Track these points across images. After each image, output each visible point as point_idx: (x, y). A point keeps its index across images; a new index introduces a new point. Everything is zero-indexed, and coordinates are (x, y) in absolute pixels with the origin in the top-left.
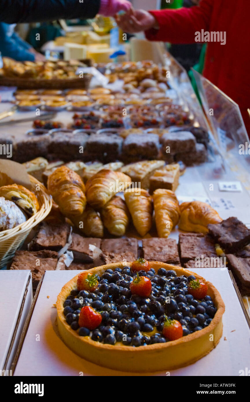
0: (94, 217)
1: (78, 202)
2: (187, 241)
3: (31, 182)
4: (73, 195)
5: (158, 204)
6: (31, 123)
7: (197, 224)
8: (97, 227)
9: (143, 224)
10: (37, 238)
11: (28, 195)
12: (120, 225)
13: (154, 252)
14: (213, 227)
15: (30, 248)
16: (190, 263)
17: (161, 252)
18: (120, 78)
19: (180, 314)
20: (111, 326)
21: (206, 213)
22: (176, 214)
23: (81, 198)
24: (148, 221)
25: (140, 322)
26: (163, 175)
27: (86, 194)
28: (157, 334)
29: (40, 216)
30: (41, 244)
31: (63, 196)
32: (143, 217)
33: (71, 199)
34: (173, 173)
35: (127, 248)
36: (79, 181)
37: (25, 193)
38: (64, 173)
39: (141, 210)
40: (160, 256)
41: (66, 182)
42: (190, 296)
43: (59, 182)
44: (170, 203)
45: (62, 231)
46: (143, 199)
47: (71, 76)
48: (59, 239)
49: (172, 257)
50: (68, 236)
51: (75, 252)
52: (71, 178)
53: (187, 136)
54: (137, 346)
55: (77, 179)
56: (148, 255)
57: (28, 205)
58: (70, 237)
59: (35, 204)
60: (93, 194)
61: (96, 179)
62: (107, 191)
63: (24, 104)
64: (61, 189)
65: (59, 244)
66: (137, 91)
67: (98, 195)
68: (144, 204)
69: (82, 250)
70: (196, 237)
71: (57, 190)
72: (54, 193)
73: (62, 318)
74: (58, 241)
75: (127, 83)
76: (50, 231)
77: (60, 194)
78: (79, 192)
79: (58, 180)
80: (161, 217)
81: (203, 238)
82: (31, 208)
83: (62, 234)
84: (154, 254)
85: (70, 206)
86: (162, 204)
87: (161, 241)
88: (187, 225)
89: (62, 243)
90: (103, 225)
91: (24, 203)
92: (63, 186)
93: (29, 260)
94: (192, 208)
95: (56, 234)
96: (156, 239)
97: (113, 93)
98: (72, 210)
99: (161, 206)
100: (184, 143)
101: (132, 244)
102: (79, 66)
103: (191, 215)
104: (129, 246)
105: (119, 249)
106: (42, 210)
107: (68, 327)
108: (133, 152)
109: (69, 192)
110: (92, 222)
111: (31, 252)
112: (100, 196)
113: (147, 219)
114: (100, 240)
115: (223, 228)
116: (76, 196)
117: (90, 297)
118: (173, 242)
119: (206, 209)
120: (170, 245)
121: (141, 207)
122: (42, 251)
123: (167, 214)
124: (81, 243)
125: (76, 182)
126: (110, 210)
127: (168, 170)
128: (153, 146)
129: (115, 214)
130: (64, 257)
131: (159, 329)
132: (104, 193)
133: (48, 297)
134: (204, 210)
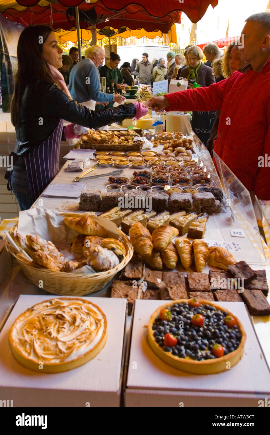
0: (157, 257)
1: (149, 249)
2: (214, 275)
3: (119, 233)
4: (146, 245)
5: (197, 250)
6: (107, 178)
7: (220, 263)
8: (159, 264)
9: (187, 263)
10: (125, 272)
11: (120, 246)
12: (173, 262)
13: (196, 283)
14: (231, 267)
15: (121, 278)
16: (218, 292)
17: (199, 283)
18: (161, 144)
19: (221, 340)
20: (182, 346)
21: (226, 256)
22: (207, 257)
23: (150, 246)
24: (190, 260)
25: (199, 345)
26: (197, 226)
27: (153, 242)
28: (209, 353)
29: (127, 259)
30: (128, 276)
31: (140, 245)
32: (187, 258)
33: (145, 247)
34: (203, 225)
35: (179, 280)
36: (149, 234)
37: (119, 245)
38: (140, 229)
39: (186, 253)
40: (199, 286)
41: (141, 235)
42: (226, 326)
43: (137, 235)
44: (203, 249)
45: (139, 267)
46: (187, 245)
47: (131, 143)
48: (137, 273)
49: (207, 287)
50: (143, 270)
51: (148, 282)
52: (144, 233)
53: (210, 196)
54: (199, 360)
55: (148, 234)
56: (192, 285)
57: (121, 253)
58: (144, 271)
59: (124, 252)
60: (157, 243)
61: (159, 233)
62: (166, 241)
63: (102, 162)
64: (138, 240)
65: (138, 276)
66: (173, 155)
67: (160, 244)
68: (188, 249)
69: (152, 281)
70: (220, 273)
71: (136, 240)
72: (134, 242)
73: (153, 338)
74: (137, 274)
75: (166, 149)
76: (131, 267)
77: (138, 243)
78: (149, 242)
79: (136, 234)
80: (198, 259)
81: (224, 273)
82: (122, 255)
83: (139, 269)
84: (196, 285)
85: (144, 251)
86: (199, 250)
87: (198, 274)
88: (214, 263)
89: (140, 276)
90: (163, 262)
91: (119, 252)
92: (140, 238)
93: (121, 287)
94: (217, 253)
95: (135, 269)
96: (195, 273)
97: (158, 155)
98: (145, 254)
99: (198, 251)
100: (208, 201)
101: (182, 276)
102: (135, 136)
103: (216, 256)
104: (180, 278)
105: (174, 280)
106: (128, 255)
107: (157, 345)
108: (176, 205)
109: (143, 242)
110: (156, 260)
111: (122, 281)
112: (162, 244)
113: (189, 259)
114: (161, 272)
115: (237, 268)
116: (147, 245)
117: (168, 325)
118: (206, 275)
119: (226, 253)
120: (204, 278)
121: (186, 251)
122: (128, 281)
123: (202, 257)
124: (150, 275)
125: (147, 236)
126: (167, 253)
127: (200, 222)
128: (189, 202)
129: (170, 255)
130: (142, 285)
131: (210, 349)
132: (164, 243)
133: (140, 320)
134: (225, 254)
